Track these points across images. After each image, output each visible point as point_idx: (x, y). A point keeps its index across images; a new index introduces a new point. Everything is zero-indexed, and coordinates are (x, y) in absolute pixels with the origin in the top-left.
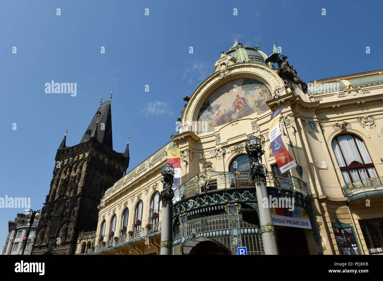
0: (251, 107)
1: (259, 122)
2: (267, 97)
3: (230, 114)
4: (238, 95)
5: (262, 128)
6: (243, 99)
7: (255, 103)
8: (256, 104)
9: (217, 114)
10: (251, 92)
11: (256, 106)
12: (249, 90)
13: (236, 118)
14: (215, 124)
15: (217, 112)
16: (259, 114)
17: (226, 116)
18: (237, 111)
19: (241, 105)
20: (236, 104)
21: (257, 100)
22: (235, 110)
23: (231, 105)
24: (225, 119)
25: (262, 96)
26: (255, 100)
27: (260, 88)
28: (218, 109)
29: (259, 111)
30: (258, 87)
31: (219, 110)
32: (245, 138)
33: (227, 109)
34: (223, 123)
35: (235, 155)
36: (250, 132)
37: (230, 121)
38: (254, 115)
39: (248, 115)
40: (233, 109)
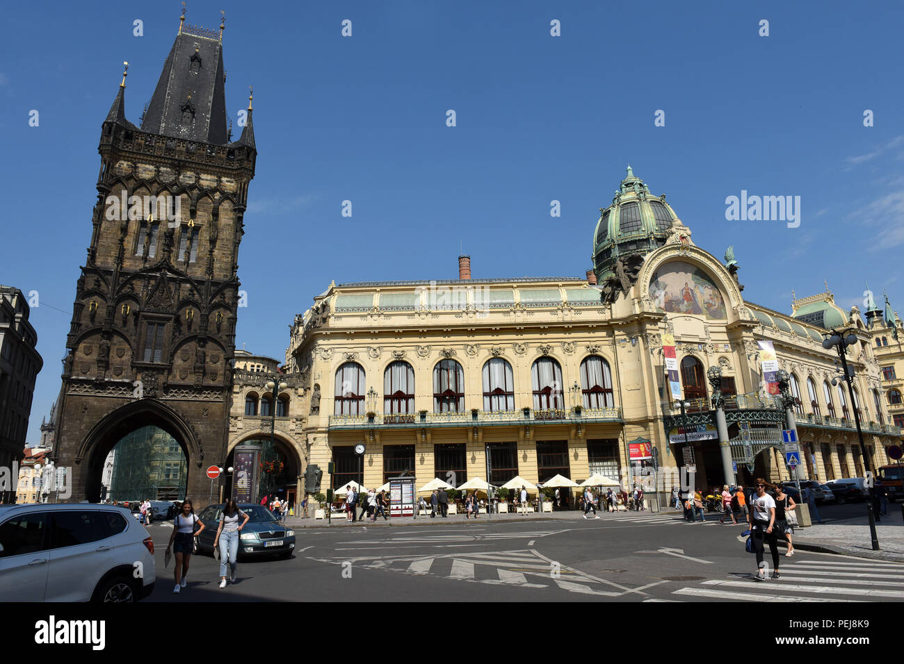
0: (700, 306)
1: (710, 329)
2: (717, 304)
3: (679, 302)
4: (686, 283)
5: (713, 336)
6: (692, 290)
7: (704, 303)
8: (706, 305)
9: (665, 295)
10: (701, 288)
11: (706, 308)
12: (699, 284)
15: (664, 292)
16: (707, 319)
17: (674, 303)
18: (686, 302)
19: (689, 298)
20: (684, 294)
21: (706, 301)
22: (683, 300)
24: (673, 306)
25: (712, 299)
26: (704, 300)
27: (711, 289)
28: (665, 289)
29: (708, 316)
30: (709, 287)
32: (698, 340)
33: (674, 295)
34: (671, 310)
35: (686, 354)
36: (703, 335)
37: (679, 311)
38: (703, 317)
39: (697, 314)
40: (681, 297)
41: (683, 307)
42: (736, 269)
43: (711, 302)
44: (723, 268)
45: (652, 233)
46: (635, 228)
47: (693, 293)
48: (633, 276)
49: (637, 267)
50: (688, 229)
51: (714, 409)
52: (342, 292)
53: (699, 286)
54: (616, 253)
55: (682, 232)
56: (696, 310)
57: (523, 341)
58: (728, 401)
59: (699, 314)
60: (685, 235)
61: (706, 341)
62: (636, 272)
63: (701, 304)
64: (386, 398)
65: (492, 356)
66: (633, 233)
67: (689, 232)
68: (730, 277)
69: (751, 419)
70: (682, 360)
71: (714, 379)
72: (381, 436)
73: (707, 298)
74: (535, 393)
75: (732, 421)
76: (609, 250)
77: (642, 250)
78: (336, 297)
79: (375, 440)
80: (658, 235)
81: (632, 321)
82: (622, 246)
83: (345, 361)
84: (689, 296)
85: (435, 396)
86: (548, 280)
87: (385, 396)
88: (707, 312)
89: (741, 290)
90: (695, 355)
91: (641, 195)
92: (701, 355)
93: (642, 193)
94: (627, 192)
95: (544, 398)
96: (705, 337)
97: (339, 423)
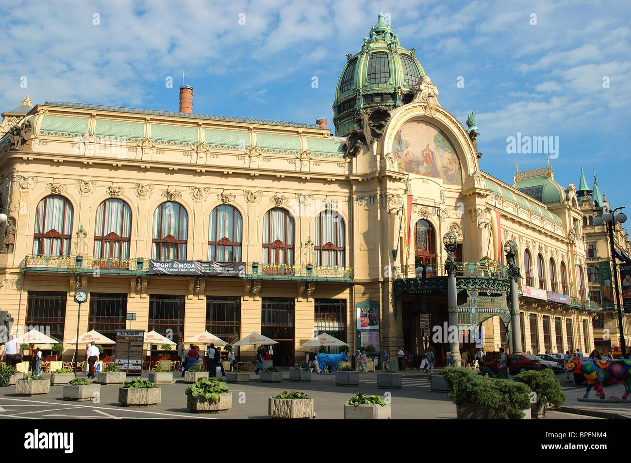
0: (438, 169)
1: (445, 193)
3: (418, 163)
4: (428, 144)
5: (447, 201)
6: (432, 152)
7: (442, 167)
8: (444, 169)
9: (406, 155)
10: (441, 151)
11: (443, 172)
12: (440, 147)
13: (423, 173)
14: (403, 167)
15: (405, 152)
16: (444, 183)
17: (414, 163)
18: (425, 164)
19: (429, 159)
20: (425, 155)
21: (445, 165)
22: (423, 161)
23: (419, 153)
24: (413, 167)
25: (450, 163)
26: (443, 164)
27: (450, 153)
28: (407, 148)
29: (445, 180)
30: (449, 151)
31: (408, 150)
32: (432, 204)
33: (415, 155)
34: (411, 170)
35: (422, 218)
36: (438, 200)
37: (418, 173)
38: (440, 181)
39: (435, 177)
40: (421, 159)
41: (422, 169)
42: (476, 135)
43: (449, 166)
44: (465, 134)
45: (399, 88)
46: (383, 80)
47: (432, 155)
48: (378, 131)
49: (383, 123)
50: (435, 88)
51: (447, 275)
52: (50, 111)
53: (440, 149)
54: (361, 104)
55: (430, 91)
56: (433, 173)
57: (257, 189)
58: (459, 268)
59: (437, 177)
60: (432, 94)
61: (441, 206)
62: (381, 127)
63: (439, 168)
64: (96, 239)
65: (222, 203)
66: (381, 85)
67: (437, 92)
68: (470, 143)
69: (480, 287)
70: (416, 224)
71: (449, 245)
72: (88, 282)
73: (446, 162)
74: (264, 246)
75: (462, 288)
76: (354, 99)
77: (388, 104)
78: (42, 117)
79: (81, 285)
80: (405, 91)
81: (372, 179)
82: (369, 98)
83: (49, 193)
84: (429, 158)
85: (154, 241)
86: (287, 124)
87: (95, 237)
88: (445, 177)
89: (479, 157)
90: (428, 219)
91: (392, 45)
92: (434, 220)
93: (393, 43)
94: (377, 40)
95: (273, 252)
96: (440, 201)
97: (40, 264)
